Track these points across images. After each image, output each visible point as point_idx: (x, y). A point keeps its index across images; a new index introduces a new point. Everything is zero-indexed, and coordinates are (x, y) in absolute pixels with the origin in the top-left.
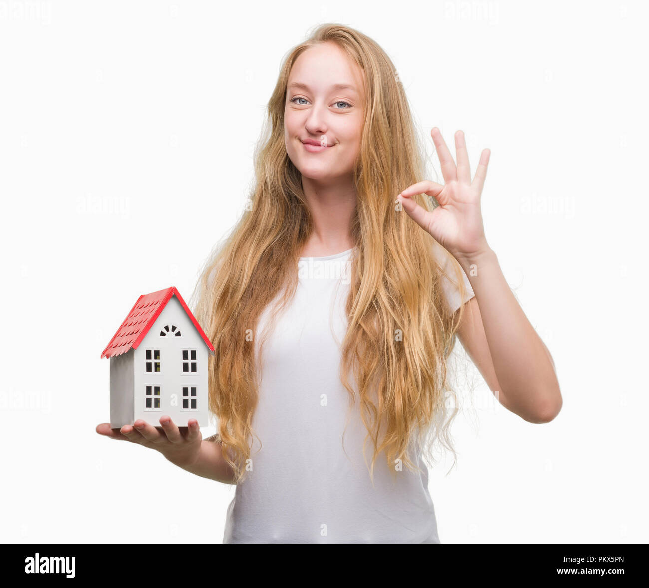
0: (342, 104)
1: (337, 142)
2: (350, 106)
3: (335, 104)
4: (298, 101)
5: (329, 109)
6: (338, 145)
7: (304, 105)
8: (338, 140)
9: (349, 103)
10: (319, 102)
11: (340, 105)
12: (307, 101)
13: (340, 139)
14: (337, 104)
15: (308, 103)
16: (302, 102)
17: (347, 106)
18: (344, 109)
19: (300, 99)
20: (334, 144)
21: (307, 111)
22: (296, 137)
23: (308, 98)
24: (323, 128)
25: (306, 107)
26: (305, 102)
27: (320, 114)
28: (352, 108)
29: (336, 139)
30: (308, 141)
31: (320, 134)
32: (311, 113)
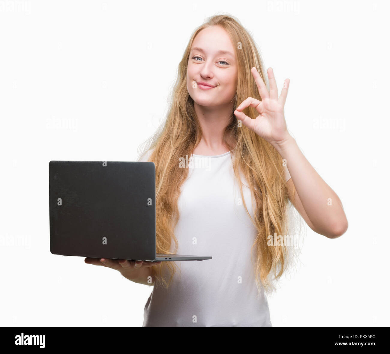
0: (223, 63)
1: (218, 85)
3: (219, 62)
4: (196, 59)
5: (216, 65)
8: (219, 84)
9: (227, 62)
10: (209, 60)
11: (221, 63)
12: (202, 59)
14: (220, 63)
15: (202, 60)
16: (199, 60)
17: (226, 64)
18: (224, 66)
19: (198, 57)
20: (216, 86)
21: (202, 65)
23: (202, 57)
24: (211, 76)
25: (201, 62)
26: (201, 60)
27: (210, 67)
28: (229, 65)
29: (218, 83)
30: (201, 83)
31: (209, 79)
32: (204, 66)
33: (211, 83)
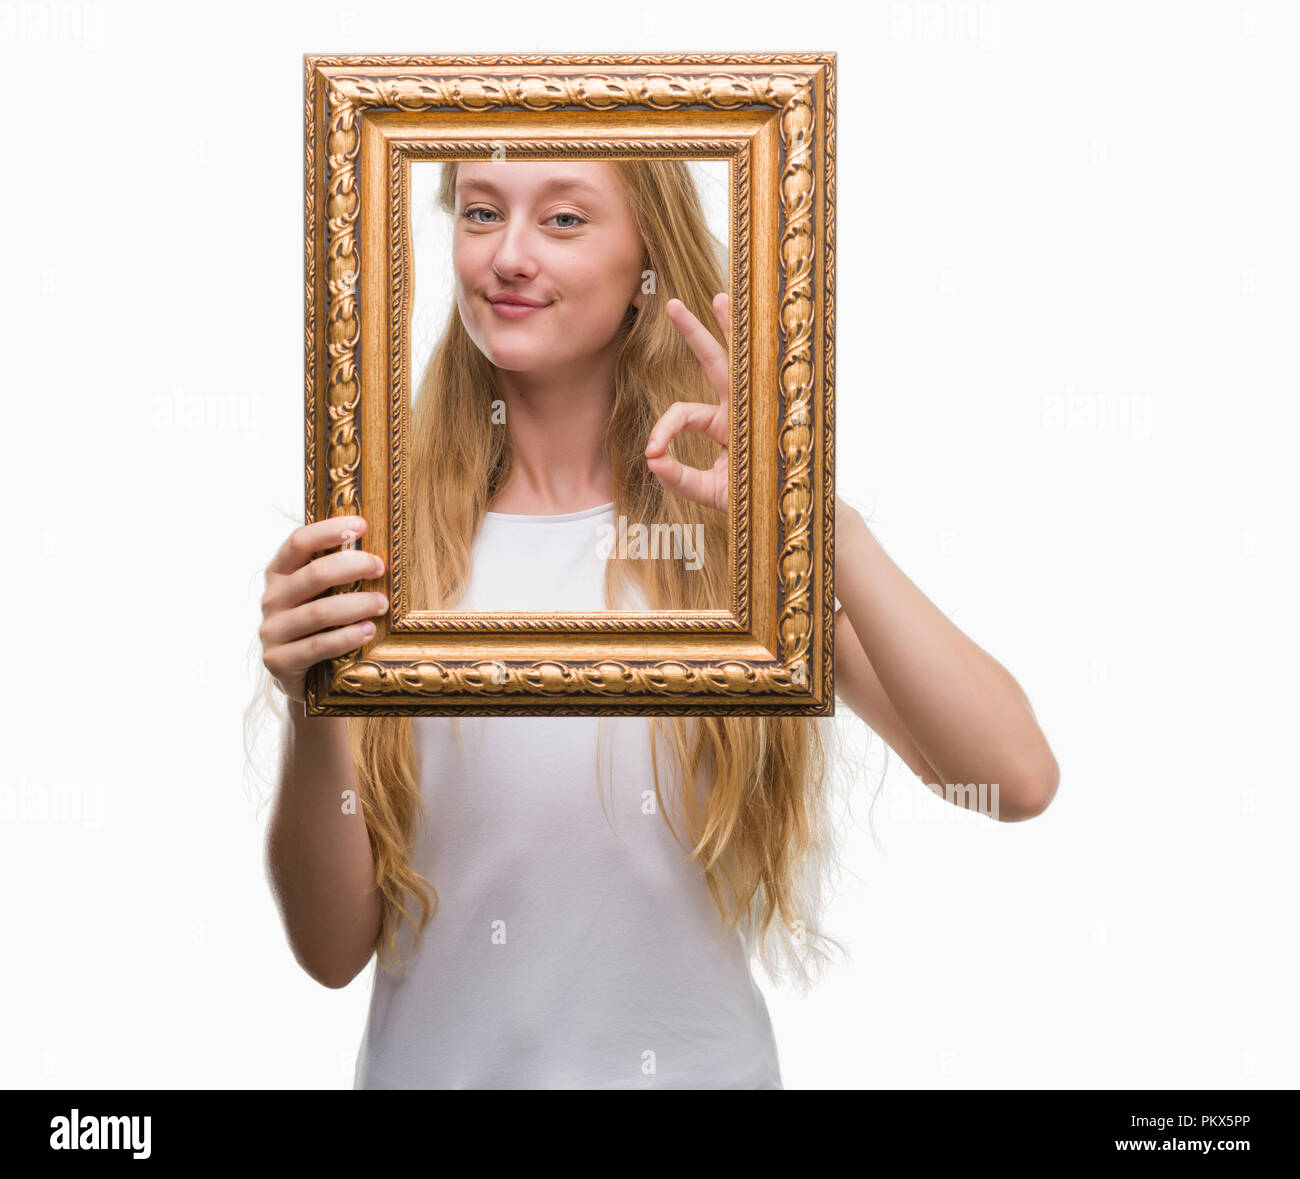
0: (565, 219)
1: (557, 297)
2: (581, 221)
3: (551, 219)
4: (477, 215)
5: (540, 230)
6: (559, 303)
7: (491, 224)
8: (559, 295)
9: (580, 215)
10: (518, 218)
11: (560, 221)
12: (496, 215)
13: (563, 293)
14: (555, 220)
15: (498, 219)
16: (485, 218)
17: (575, 222)
18: (569, 230)
19: (481, 211)
20: (551, 303)
21: (496, 236)
22: (477, 291)
23: (497, 208)
24: (530, 268)
25: (493, 228)
26: (493, 218)
27: (521, 240)
28: (586, 227)
29: (554, 292)
30: (500, 298)
31: (523, 280)
32: (504, 240)
33: (532, 294)
